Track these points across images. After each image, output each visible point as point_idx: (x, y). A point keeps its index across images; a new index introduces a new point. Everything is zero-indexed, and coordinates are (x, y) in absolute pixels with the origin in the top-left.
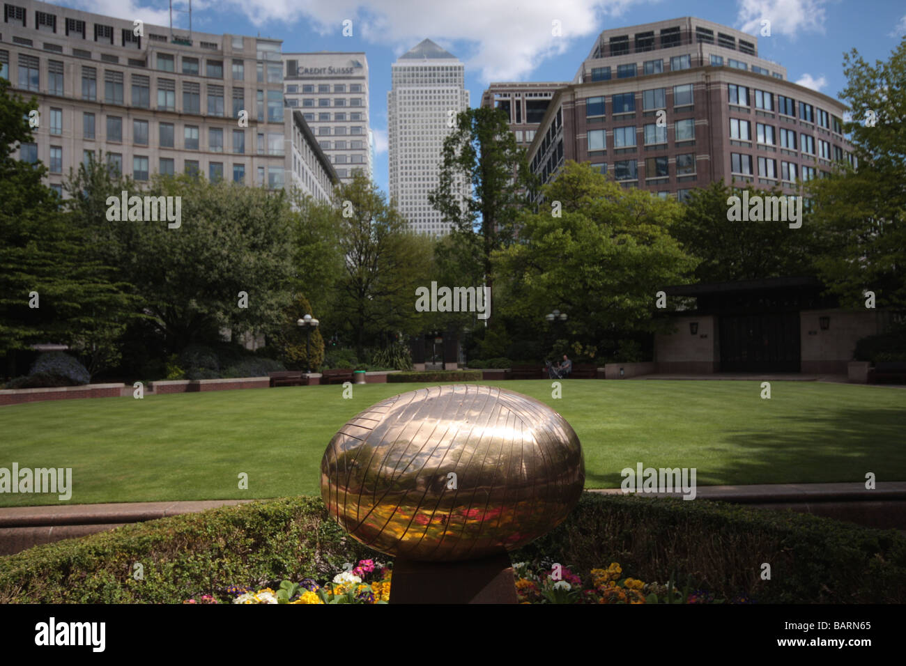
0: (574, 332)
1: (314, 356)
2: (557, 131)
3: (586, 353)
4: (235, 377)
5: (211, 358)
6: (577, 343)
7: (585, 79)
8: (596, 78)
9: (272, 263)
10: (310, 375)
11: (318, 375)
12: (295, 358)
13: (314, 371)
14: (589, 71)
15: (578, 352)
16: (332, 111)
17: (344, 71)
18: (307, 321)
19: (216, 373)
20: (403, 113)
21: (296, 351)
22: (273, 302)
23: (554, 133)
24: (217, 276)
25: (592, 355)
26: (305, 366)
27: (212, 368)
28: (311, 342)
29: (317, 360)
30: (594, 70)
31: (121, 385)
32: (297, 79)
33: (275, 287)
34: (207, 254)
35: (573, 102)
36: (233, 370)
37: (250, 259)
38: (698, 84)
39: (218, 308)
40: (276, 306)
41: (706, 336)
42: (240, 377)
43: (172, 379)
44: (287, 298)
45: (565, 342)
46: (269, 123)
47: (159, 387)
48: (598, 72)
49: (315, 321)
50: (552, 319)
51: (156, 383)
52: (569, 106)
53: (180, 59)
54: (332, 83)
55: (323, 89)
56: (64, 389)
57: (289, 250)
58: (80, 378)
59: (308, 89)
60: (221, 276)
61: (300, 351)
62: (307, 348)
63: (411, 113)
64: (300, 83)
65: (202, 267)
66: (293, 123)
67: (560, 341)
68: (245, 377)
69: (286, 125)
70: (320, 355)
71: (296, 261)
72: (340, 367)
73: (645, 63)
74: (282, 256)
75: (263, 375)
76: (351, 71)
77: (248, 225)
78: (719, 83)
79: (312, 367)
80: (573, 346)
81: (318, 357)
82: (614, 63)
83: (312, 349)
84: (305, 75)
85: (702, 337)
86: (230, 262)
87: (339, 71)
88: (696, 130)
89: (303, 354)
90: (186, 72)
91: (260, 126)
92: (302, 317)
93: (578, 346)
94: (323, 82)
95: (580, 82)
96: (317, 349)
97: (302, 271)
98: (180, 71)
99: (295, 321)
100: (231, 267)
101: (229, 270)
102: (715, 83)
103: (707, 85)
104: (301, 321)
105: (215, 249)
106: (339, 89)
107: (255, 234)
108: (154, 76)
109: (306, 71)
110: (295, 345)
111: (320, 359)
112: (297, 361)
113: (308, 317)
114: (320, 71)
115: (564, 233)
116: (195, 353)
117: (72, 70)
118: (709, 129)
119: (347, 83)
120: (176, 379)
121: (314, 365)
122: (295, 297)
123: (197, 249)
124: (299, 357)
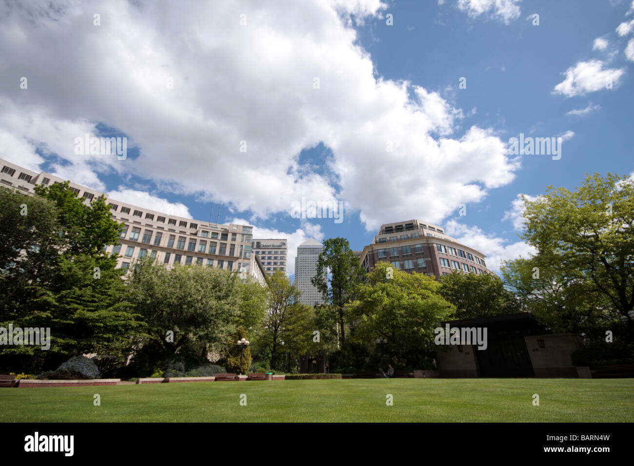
0: (393, 350)
1: (244, 364)
2: (366, 264)
3: (400, 363)
4: (194, 376)
5: (181, 363)
6: (395, 357)
7: (376, 243)
8: (381, 242)
9: (227, 307)
10: (241, 376)
11: (245, 377)
12: (233, 364)
13: (243, 374)
14: (378, 239)
15: (396, 362)
16: (272, 261)
17: (278, 246)
18: (243, 342)
19: (183, 374)
20: (301, 265)
21: (234, 360)
22: (223, 329)
23: (364, 265)
24: (193, 312)
25: (404, 365)
26: (238, 371)
27: (180, 370)
28: (244, 355)
29: (245, 367)
30: (380, 239)
31: (119, 380)
32: (260, 249)
33: (227, 321)
34: (189, 299)
35: (372, 251)
36: (194, 371)
37: (213, 303)
38: (424, 244)
39: (191, 331)
40: (225, 332)
41: (468, 353)
42: (197, 376)
43: (154, 377)
44: (232, 328)
45: (388, 356)
46: (244, 259)
47: (143, 382)
48: (382, 240)
49: (247, 342)
50: (379, 342)
51: (141, 380)
52: (371, 253)
53: (211, 233)
54: (273, 250)
55: (270, 253)
56: (76, 381)
57: (238, 301)
58: (89, 374)
59: (263, 253)
60: (196, 312)
61: (236, 360)
62: (241, 359)
63: (304, 265)
64: (261, 250)
65: (185, 306)
66: (254, 260)
67: (385, 355)
68: (200, 376)
69: (251, 260)
70: (248, 363)
71: (241, 309)
72: (259, 372)
73: (401, 236)
74: (234, 304)
75: (211, 376)
76: (281, 246)
77: (216, 286)
78: (433, 243)
79: (242, 371)
80: (392, 359)
81: (247, 365)
82: (388, 236)
83: (243, 359)
84: (263, 248)
85: (466, 353)
86: (202, 304)
87: (276, 246)
88: (426, 262)
89: (238, 363)
90: (212, 238)
91: (240, 260)
92: (240, 339)
93: (395, 359)
94: (269, 250)
95: (374, 243)
96: (246, 359)
97: (243, 314)
98: (210, 237)
99: (236, 342)
100: (202, 307)
101: (200, 309)
102: (431, 243)
103: (428, 244)
104: (239, 342)
105: (194, 296)
106: (276, 253)
107: (220, 291)
108: (199, 239)
109: (264, 246)
110: (234, 356)
111: (248, 366)
112: (234, 367)
113: (244, 339)
114: (269, 246)
115: (382, 293)
116: (172, 360)
117: (165, 236)
118: (432, 261)
119: (279, 250)
120: (156, 377)
121: (244, 370)
122: (238, 329)
123: (185, 296)
124: (235, 364)
